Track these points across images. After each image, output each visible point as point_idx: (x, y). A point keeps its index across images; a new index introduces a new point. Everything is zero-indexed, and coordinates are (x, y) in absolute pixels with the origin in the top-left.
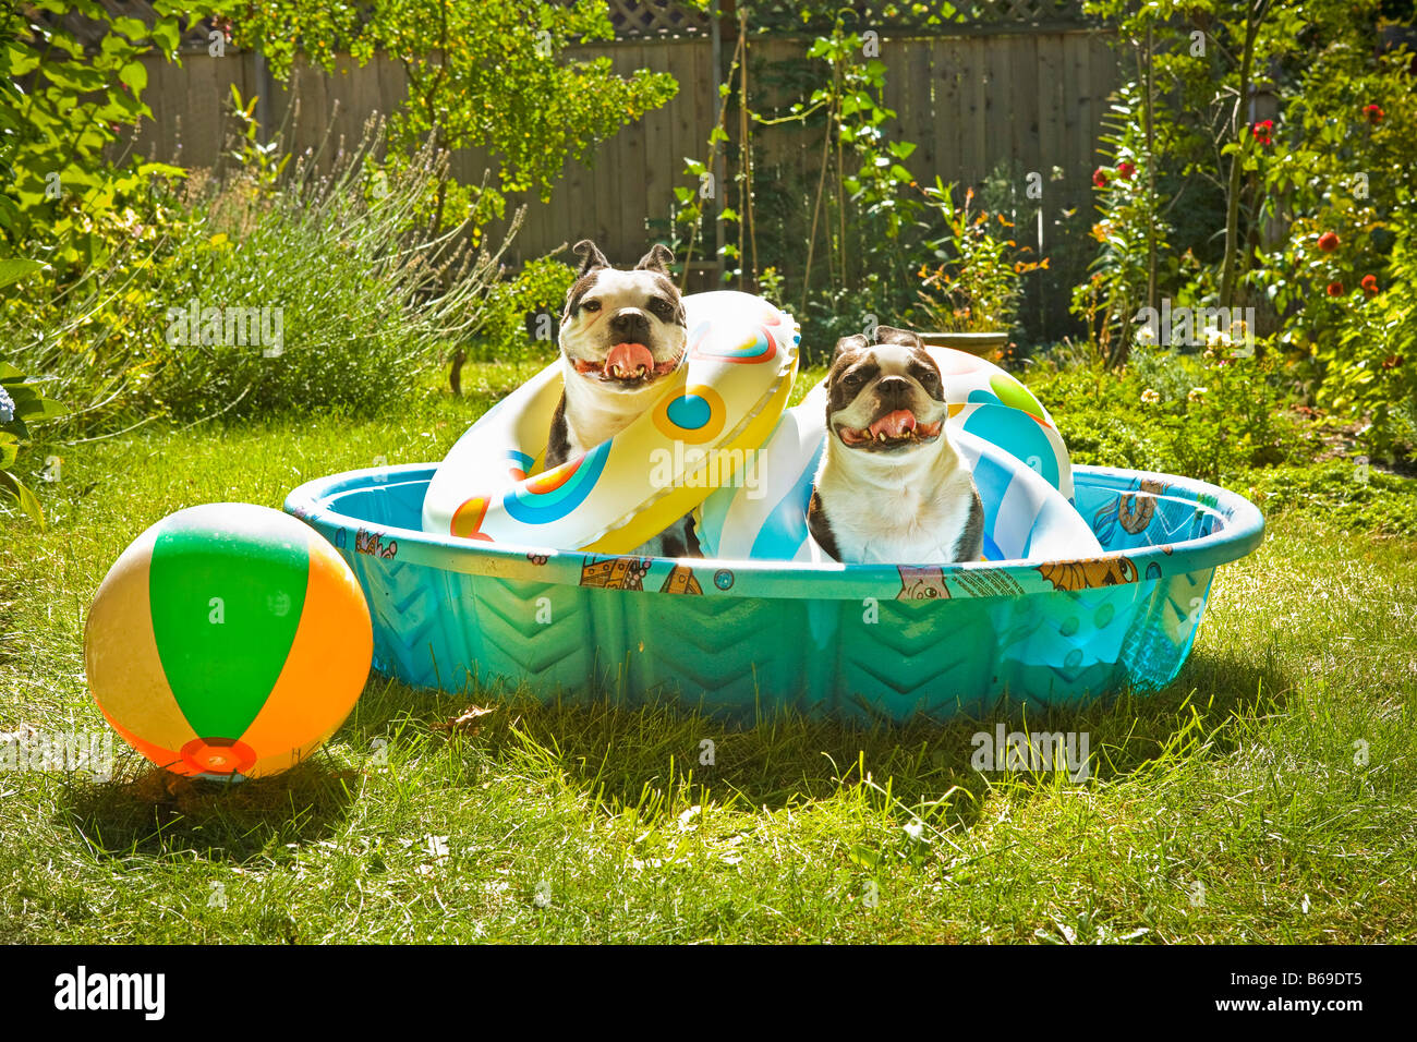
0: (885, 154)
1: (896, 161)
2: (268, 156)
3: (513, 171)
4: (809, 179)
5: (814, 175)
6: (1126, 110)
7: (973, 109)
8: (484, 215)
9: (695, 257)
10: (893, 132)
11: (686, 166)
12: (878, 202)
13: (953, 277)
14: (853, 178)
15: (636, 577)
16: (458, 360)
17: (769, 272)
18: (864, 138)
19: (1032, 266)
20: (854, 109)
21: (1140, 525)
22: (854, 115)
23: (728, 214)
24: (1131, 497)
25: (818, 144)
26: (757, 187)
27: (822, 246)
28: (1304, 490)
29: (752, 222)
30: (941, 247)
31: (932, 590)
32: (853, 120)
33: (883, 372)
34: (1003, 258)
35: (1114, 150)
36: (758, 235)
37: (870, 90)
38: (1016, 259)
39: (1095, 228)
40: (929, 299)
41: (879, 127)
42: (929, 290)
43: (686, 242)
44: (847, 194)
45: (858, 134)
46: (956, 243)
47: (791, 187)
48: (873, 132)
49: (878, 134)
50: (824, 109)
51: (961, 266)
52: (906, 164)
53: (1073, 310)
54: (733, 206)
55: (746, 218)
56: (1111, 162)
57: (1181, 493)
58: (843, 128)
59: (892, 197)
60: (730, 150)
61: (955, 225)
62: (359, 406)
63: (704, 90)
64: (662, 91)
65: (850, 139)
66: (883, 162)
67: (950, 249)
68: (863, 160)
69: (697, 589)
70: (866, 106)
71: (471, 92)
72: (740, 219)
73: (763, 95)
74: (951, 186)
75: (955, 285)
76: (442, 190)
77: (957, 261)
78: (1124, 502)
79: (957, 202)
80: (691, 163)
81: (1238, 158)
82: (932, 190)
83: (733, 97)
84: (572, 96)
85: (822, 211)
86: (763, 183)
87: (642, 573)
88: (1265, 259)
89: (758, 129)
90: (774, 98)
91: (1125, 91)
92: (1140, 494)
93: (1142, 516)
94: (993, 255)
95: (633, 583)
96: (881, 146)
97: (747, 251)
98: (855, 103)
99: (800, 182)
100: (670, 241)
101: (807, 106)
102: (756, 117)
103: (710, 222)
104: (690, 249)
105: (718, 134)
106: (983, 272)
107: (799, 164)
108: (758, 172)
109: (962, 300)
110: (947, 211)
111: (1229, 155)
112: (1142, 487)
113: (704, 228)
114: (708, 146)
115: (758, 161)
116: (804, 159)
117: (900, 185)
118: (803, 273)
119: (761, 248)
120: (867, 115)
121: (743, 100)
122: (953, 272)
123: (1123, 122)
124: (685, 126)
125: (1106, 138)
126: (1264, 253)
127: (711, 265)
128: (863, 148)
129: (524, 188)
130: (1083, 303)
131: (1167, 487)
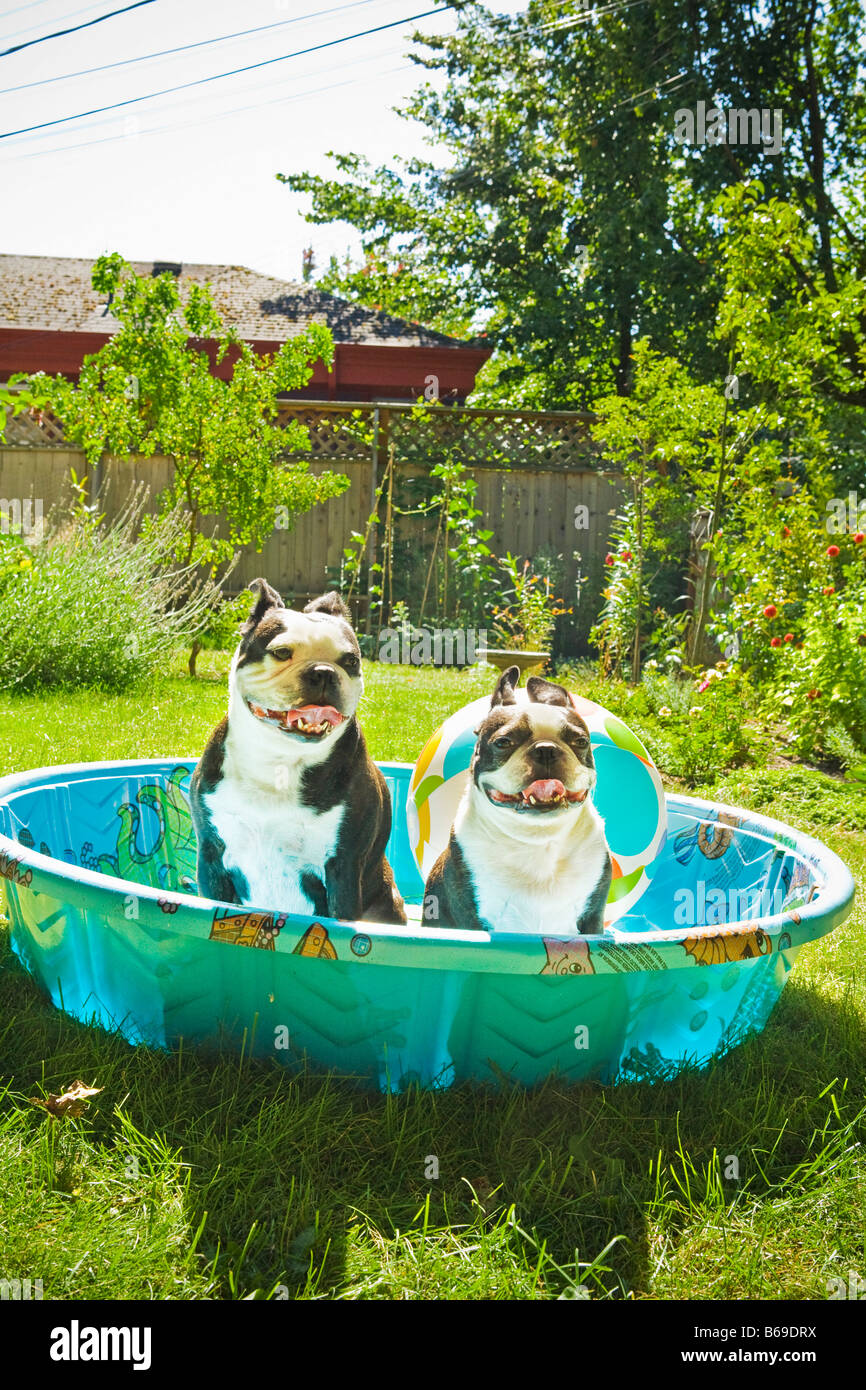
0: (474, 537)
1: (480, 541)
2: (90, 514)
3: (239, 531)
4: (427, 549)
5: (430, 547)
6: (626, 519)
7: (527, 514)
8: (220, 557)
9: (354, 592)
10: (480, 523)
11: (352, 536)
12: (469, 565)
13: (514, 615)
14: (453, 550)
15: (269, 936)
16: (196, 647)
17: (400, 604)
18: (461, 526)
19: (563, 611)
20: (457, 509)
21: (717, 852)
22: (455, 512)
23: (376, 567)
24: (709, 826)
25: (432, 529)
26: (395, 552)
27: (432, 590)
28: (776, 788)
29: (391, 572)
30: (507, 596)
31: (577, 965)
32: (455, 515)
33: (535, 737)
34: (546, 606)
35: (616, 542)
36: (393, 580)
37: (467, 498)
38: (553, 607)
39: (606, 591)
40: (500, 628)
41: (473, 520)
42: (499, 622)
43: (349, 583)
44: (450, 559)
45: (459, 523)
46: (518, 594)
47: (416, 553)
48: (467, 522)
49: (472, 524)
50: (438, 508)
51: (519, 609)
52: (487, 544)
53: (590, 641)
54: (380, 563)
55: (387, 571)
56: (615, 551)
57: (757, 829)
58: (450, 519)
59: (477, 563)
60: (380, 529)
61: (516, 583)
62: (113, 685)
63: (366, 492)
64: (341, 486)
65: (454, 527)
66: (474, 541)
67: (513, 598)
68: (460, 540)
69: (332, 953)
70: (464, 507)
71: (214, 478)
72: (383, 571)
73: (401, 497)
74: (517, 558)
75: (515, 620)
76: (193, 539)
77: (517, 605)
78: (703, 830)
79: (520, 568)
80: (355, 534)
81: (711, 553)
82: (504, 560)
83: (383, 497)
84: (281, 485)
85: (433, 569)
86: (399, 550)
87: (275, 932)
88: (716, 617)
89: (397, 517)
90: (408, 499)
91: (626, 508)
92: (719, 825)
93: (720, 844)
94: (540, 603)
95: (265, 941)
96: (472, 531)
97: (386, 590)
98: (458, 505)
99: (421, 550)
100: (340, 581)
101: (428, 505)
102: (397, 509)
103: (364, 571)
104: (351, 587)
105: (374, 518)
106: (533, 613)
107: (421, 539)
108: (396, 543)
109: (518, 629)
110: (513, 573)
111: (706, 550)
112: (718, 818)
113: (361, 575)
114: (366, 525)
115: (396, 536)
116: (424, 537)
117: (482, 557)
118: (420, 606)
119: (394, 588)
120: (465, 513)
121: (389, 498)
122: (514, 612)
123: (625, 527)
124: (353, 513)
125: (613, 535)
126: (715, 613)
127: (364, 597)
128: (461, 532)
129: (245, 542)
130: (597, 638)
131: (744, 822)
